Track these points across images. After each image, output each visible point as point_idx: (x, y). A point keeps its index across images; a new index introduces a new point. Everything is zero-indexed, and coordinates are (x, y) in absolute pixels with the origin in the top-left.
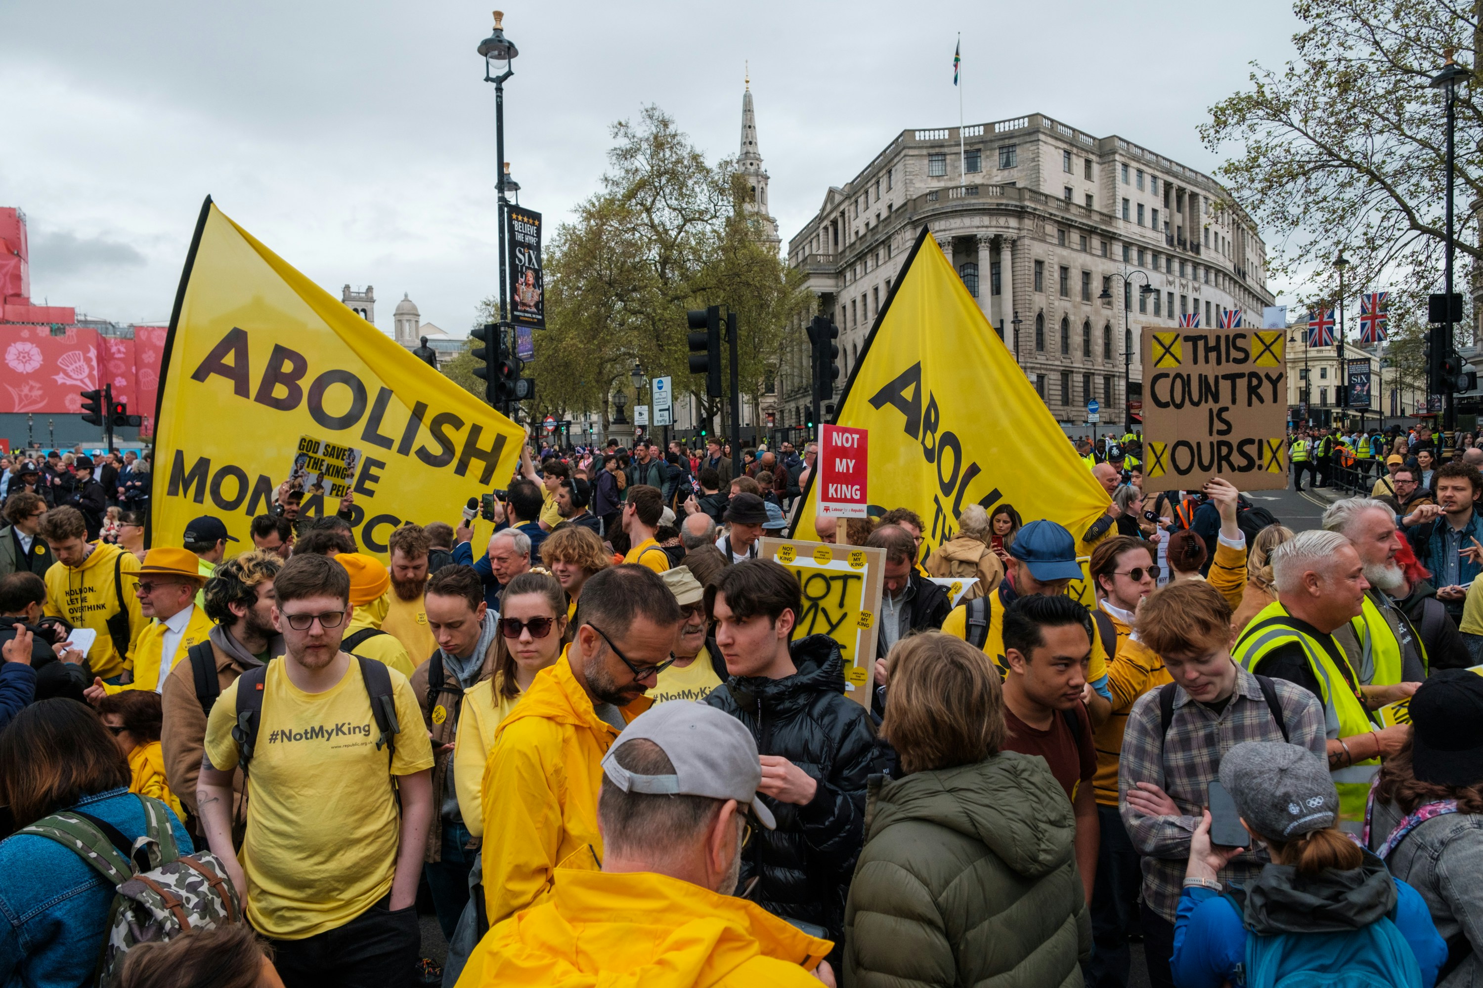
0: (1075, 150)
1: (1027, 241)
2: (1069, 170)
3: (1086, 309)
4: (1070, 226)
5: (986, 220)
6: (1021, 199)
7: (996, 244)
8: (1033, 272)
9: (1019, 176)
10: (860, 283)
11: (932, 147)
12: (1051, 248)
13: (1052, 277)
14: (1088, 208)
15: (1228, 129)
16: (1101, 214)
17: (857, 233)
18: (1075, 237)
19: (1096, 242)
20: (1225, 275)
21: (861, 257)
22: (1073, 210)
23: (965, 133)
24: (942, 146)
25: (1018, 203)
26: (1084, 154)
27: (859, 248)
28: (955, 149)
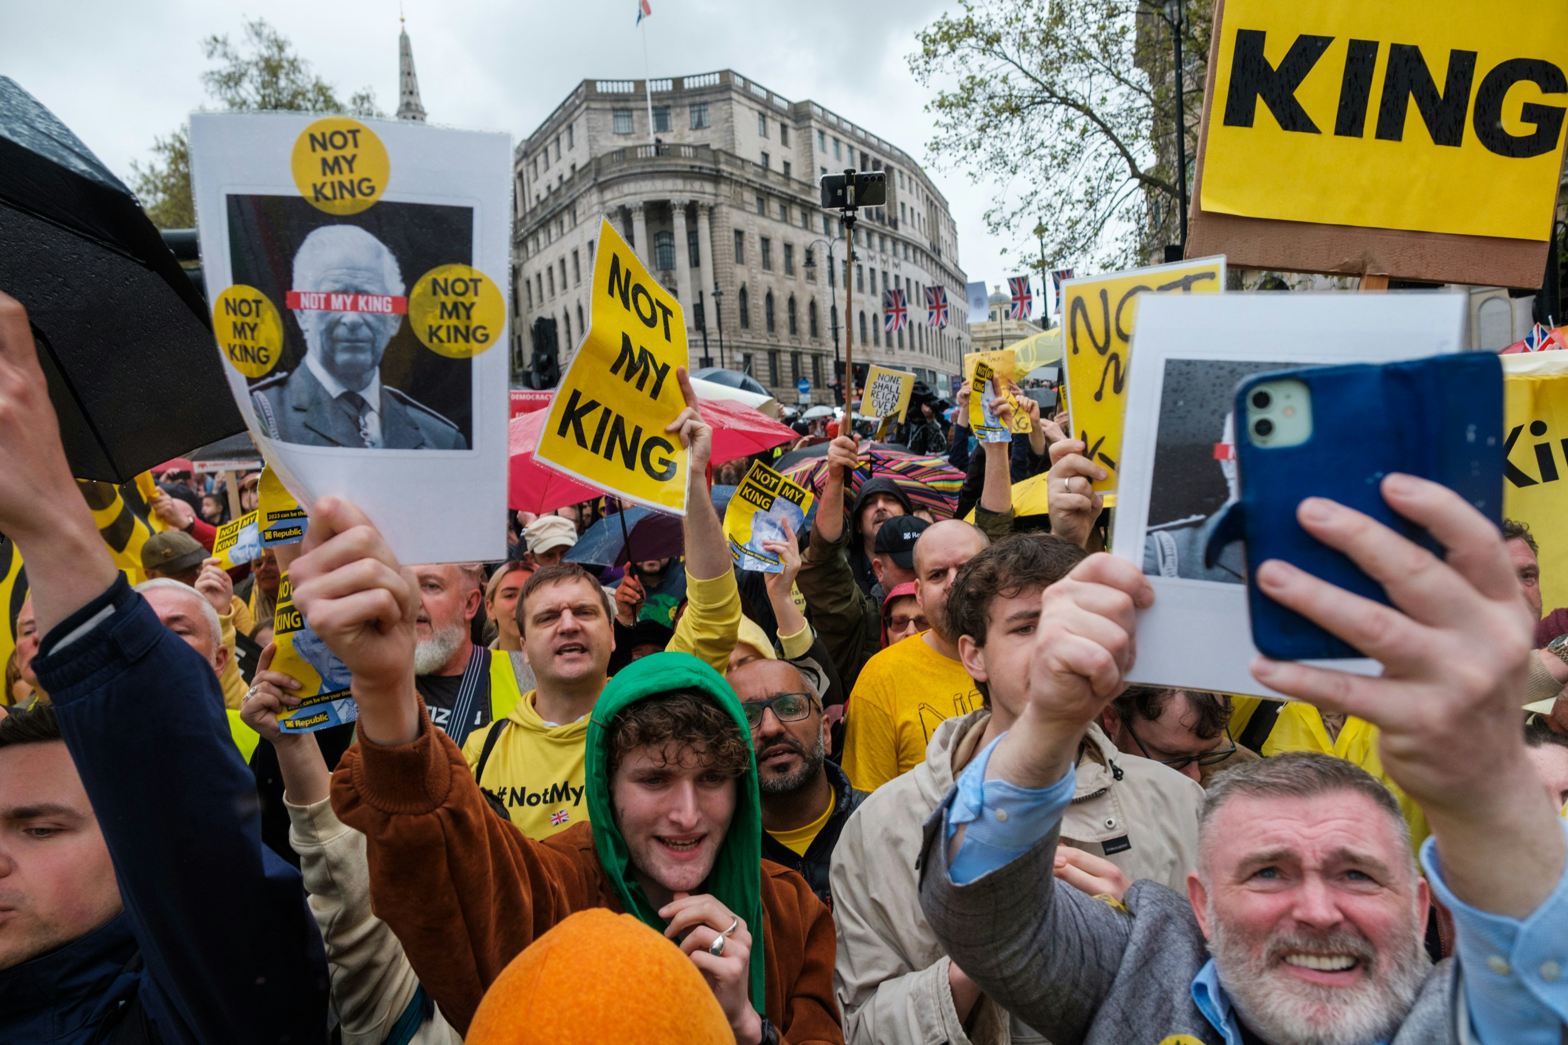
0: (769, 113)
1: (724, 209)
2: (765, 134)
3: (790, 284)
4: (769, 194)
5: (679, 184)
6: (717, 162)
7: (692, 211)
8: (732, 242)
9: (712, 138)
10: (544, 254)
11: (617, 101)
12: (751, 217)
13: (753, 248)
14: (787, 175)
15: (939, 59)
16: (800, 183)
17: (538, 197)
18: (774, 206)
19: (796, 213)
20: (922, 252)
21: (544, 224)
22: (772, 177)
23: (650, 87)
24: (627, 100)
25: (712, 166)
26: (779, 118)
27: (541, 214)
28: (641, 104)
